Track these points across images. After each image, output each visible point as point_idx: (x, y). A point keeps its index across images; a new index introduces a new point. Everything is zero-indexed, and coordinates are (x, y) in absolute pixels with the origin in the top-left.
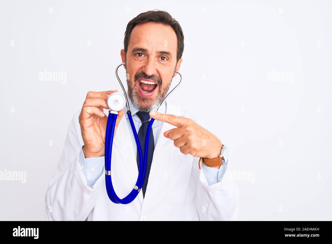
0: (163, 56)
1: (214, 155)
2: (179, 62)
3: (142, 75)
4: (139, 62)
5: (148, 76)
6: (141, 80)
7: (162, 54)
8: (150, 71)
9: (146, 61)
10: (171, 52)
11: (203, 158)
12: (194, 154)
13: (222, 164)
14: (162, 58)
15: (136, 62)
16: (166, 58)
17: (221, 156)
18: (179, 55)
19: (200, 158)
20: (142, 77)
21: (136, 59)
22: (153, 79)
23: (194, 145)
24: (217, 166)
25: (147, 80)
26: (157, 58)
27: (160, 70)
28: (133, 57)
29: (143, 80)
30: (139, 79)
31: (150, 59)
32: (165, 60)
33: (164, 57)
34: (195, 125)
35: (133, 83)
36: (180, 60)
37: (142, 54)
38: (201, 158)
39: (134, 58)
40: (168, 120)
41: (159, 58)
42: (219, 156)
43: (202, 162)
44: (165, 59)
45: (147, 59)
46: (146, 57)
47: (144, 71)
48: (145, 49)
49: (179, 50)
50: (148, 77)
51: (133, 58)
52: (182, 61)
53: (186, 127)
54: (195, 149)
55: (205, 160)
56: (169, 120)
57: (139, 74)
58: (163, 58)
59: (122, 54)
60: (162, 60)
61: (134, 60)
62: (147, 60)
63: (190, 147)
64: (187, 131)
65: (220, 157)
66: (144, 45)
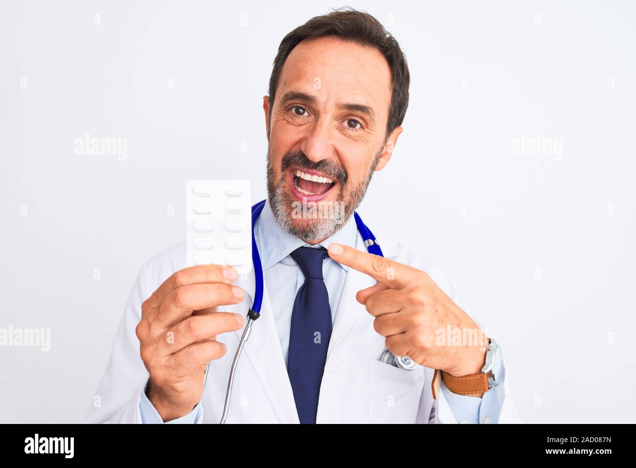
0: (354, 118)
1: (467, 367)
2: (393, 136)
3: (299, 160)
4: (295, 127)
5: (312, 162)
6: (296, 170)
7: (350, 112)
8: (318, 151)
9: (311, 127)
10: (374, 108)
11: (441, 372)
12: (421, 359)
13: (489, 389)
15: (290, 127)
16: (360, 123)
17: (486, 370)
18: (395, 120)
19: (434, 370)
20: (299, 165)
21: (290, 120)
22: (324, 171)
23: (424, 339)
24: (476, 393)
25: (310, 170)
26: (337, 122)
27: (342, 149)
28: (283, 116)
29: (301, 171)
30: (293, 166)
31: (321, 123)
32: (356, 128)
33: (356, 122)
34: (433, 288)
35: (279, 174)
36: (396, 131)
37: (304, 110)
38: (436, 371)
39: (286, 117)
40: (371, 270)
41: (343, 121)
42: (482, 371)
43: (440, 379)
44: (358, 126)
45: (314, 122)
46: (313, 117)
47: (303, 149)
49: (395, 107)
50: (311, 166)
51: (282, 118)
52: (401, 132)
53: (412, 291)
54: (423, 349)
55: (445, 376)
56: (375, 269)
57: (293, 155)
58: (353, 123)
60: (351, 128)
61: (285, 122)
62: (313, 125)
63: (412, 341)
64: (411, 302)
65: (484, 373)
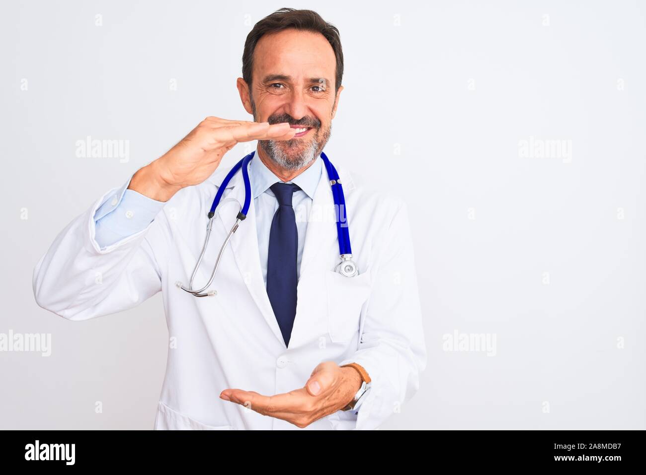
14: (313, 88)
36: (340, 90)
48: (286, 75)
58: (315, 88)
59: (239, 85)
66: (283, 69)
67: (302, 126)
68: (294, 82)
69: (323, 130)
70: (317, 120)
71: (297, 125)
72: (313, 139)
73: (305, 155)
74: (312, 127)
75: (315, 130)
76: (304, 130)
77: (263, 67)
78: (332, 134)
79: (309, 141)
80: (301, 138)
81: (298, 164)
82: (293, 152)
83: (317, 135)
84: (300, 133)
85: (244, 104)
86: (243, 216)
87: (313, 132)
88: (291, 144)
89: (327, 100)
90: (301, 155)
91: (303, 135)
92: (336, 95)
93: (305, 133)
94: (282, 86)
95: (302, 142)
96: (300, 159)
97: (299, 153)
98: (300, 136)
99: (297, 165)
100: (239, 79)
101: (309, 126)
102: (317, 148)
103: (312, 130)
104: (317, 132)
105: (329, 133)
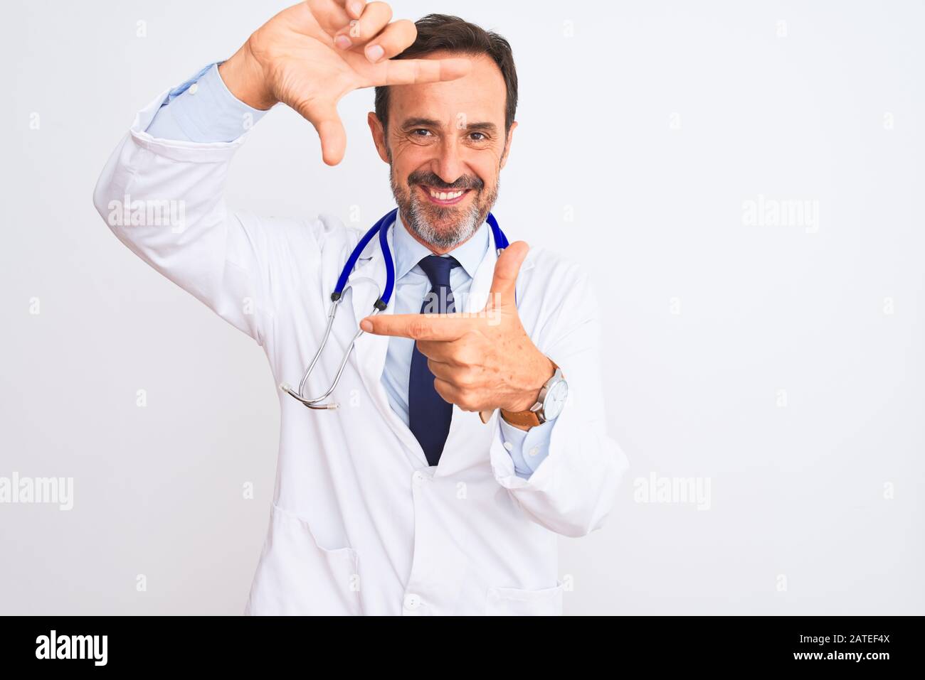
67: (456, 189)
68: (445, 127)
69: (487, 192)
70: (478, 180)
71: (450, 189)
72: (471, 205)
73: (461, 228)
74: (471, 188)
75: (475, 192)
76: (460, 193)
77: (402, 107)
78: (499, 195)
79: (466, 209)
80: (455, 205)
81: (451, 240)
82: (444, 224)
83: (478, 200)
84: (453, 199)
85: (377, 147)
86: (383, 304)
87: (472, 195)
88: (441, 214)
89: (492, 149)
90: (454, 229)
91: (459, 201)
92: (507, 138)
93: (460, 198)
94: (428, 134)
95: (456, 211)
96: (455, 234)
97: (452, 226)
98: (454, 203)
99: (451, 242)
100: (370, 113)
101: (467, 188)
102: (478, 216)
103: (471, 192)
104: (478, 195)
105: (496, 195)
